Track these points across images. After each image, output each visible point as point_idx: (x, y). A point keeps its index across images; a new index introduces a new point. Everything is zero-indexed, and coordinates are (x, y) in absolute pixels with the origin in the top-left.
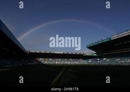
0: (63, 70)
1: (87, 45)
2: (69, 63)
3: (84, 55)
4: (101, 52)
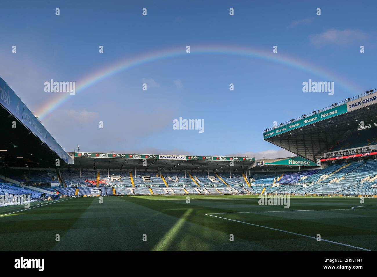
0: (187, 214)
1: (266, 132)
2: (207, 192)
3: (254, 165)
4: (312, 154)
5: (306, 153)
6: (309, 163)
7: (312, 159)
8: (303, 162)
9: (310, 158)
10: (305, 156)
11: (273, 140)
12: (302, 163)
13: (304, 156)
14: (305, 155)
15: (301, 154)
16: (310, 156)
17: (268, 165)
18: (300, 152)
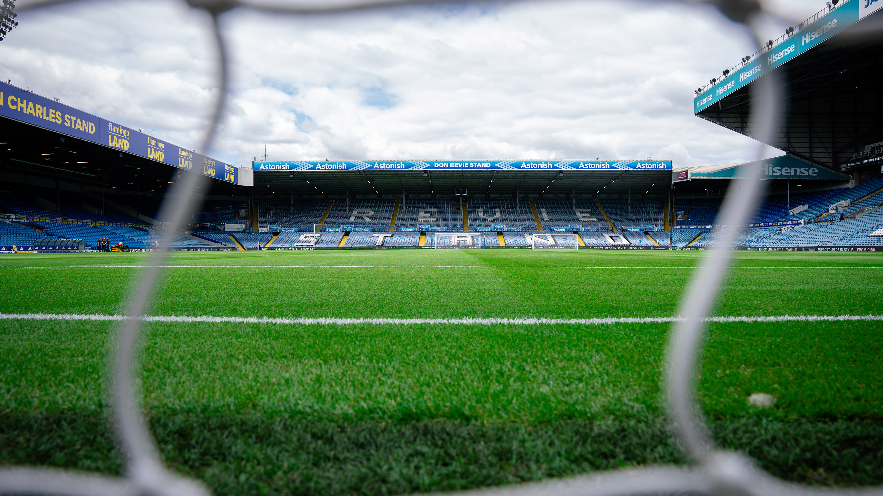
1: (699, 95)
4: (830, 150)
5: (811, 148)
6: (817, 171)
7: (828, 160)
8: (798, 169)
9: (824, 160)
10: (808, 155)
11: (721, 115)
12: (795, 171)
13: (805, 154)
14: (808, 150)
15: (798, 150)
16: (822, 155)
17: (702, 178)
18: (795, 145)
